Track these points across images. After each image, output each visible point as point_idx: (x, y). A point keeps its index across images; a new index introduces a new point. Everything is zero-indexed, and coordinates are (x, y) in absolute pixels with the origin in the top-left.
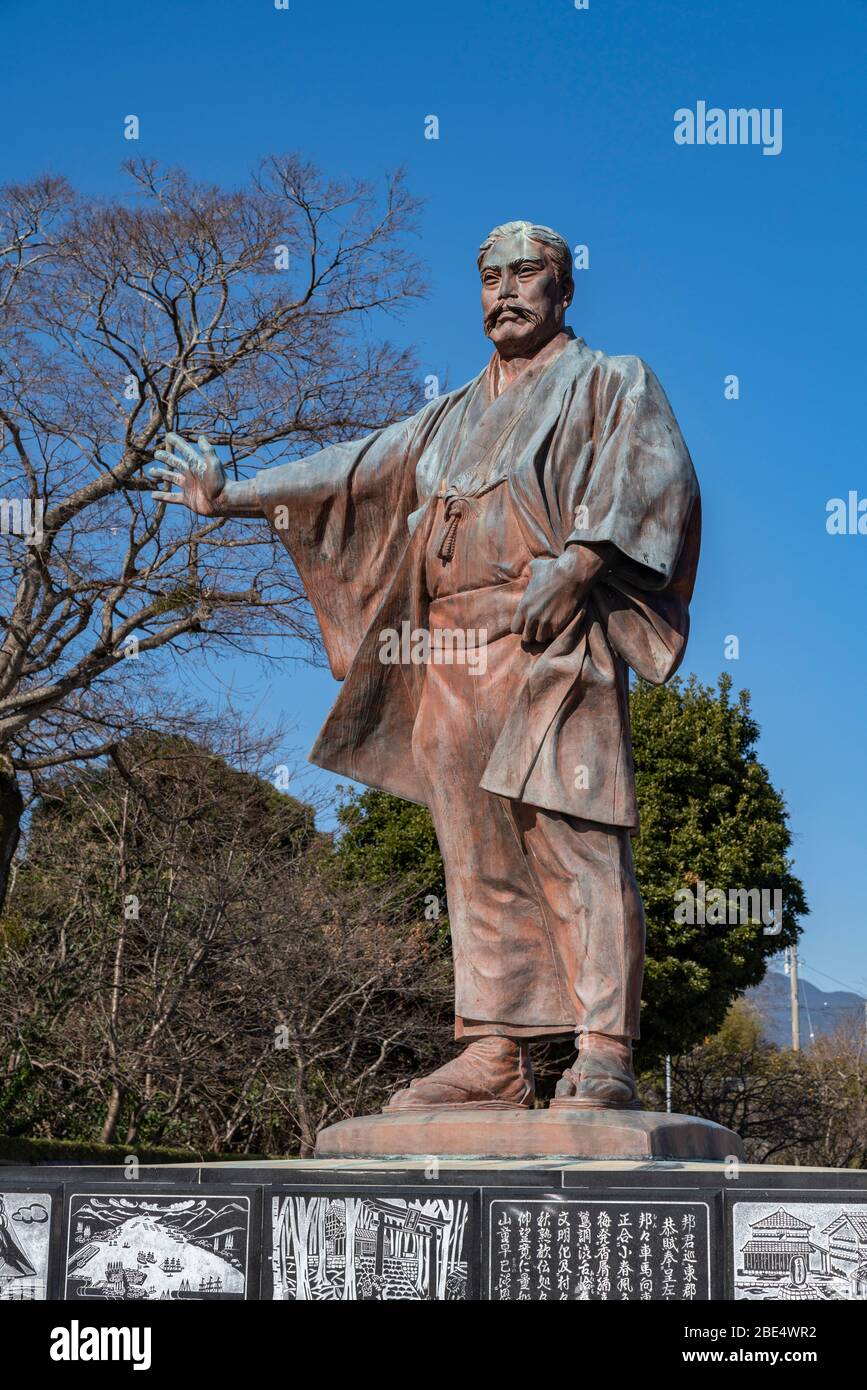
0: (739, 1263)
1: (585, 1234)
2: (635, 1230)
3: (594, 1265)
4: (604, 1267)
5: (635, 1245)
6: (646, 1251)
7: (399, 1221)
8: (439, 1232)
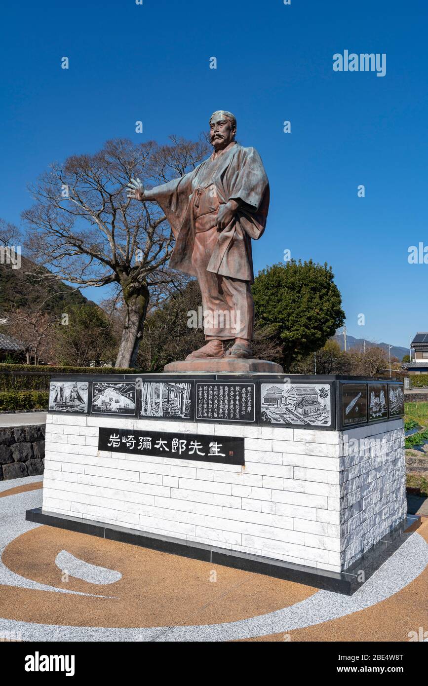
0: (263, 401)
1: (221, 393)
2: (235, 391)
3: (224, 401)
5: (235, 396)
6: (238, 398)
7: (173, 389)
8: (183, 392)
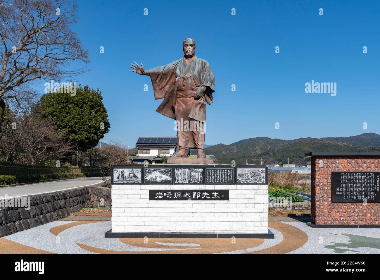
0: (237, 175)
1: (218, 172)
2: (225, 172)
3: (219, 176)
4: (221, 176)
5: (225, 173)
6: (226, 174)
7: (193, 171)
8: (199, 172)
